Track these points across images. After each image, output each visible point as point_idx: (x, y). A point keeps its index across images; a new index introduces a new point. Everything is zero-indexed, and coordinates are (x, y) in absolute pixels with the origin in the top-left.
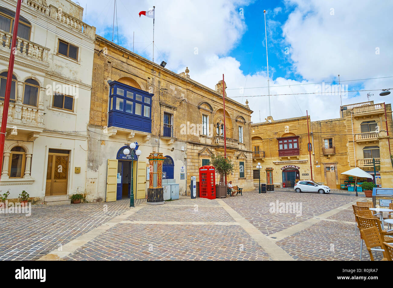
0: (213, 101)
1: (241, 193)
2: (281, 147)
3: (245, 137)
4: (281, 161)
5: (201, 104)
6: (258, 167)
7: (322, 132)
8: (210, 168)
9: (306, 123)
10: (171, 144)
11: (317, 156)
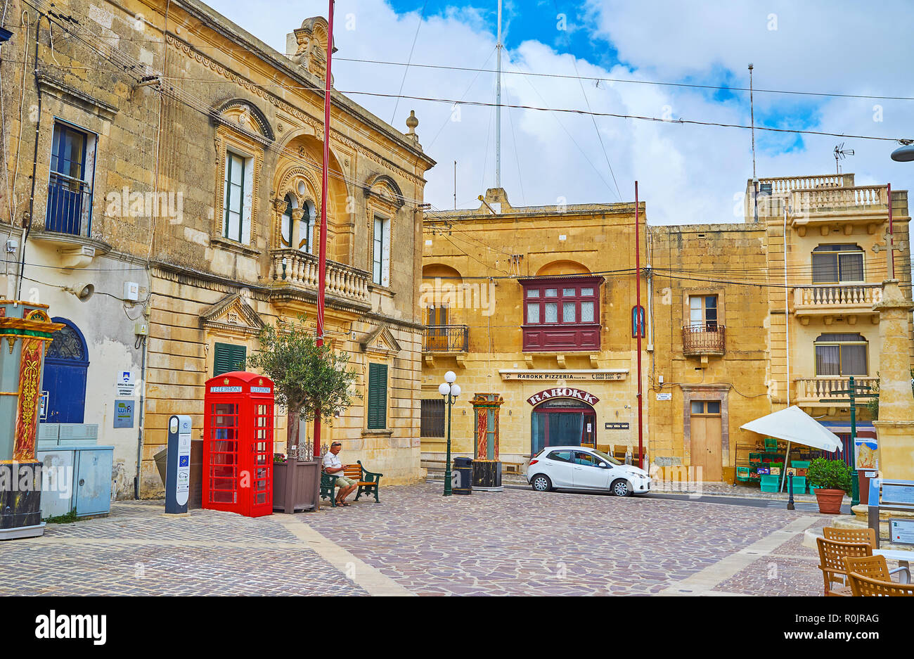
0: (274, 100)
1: (376, 492)
2: (533, 318)
3: (396, 265)
4: (530, 367)
5: (225, 106)
6: (444, 388)
7: (685, 267)
8: (255, 381)
9: (632, 229)
10: (82, 267)
11: (662, 357)
